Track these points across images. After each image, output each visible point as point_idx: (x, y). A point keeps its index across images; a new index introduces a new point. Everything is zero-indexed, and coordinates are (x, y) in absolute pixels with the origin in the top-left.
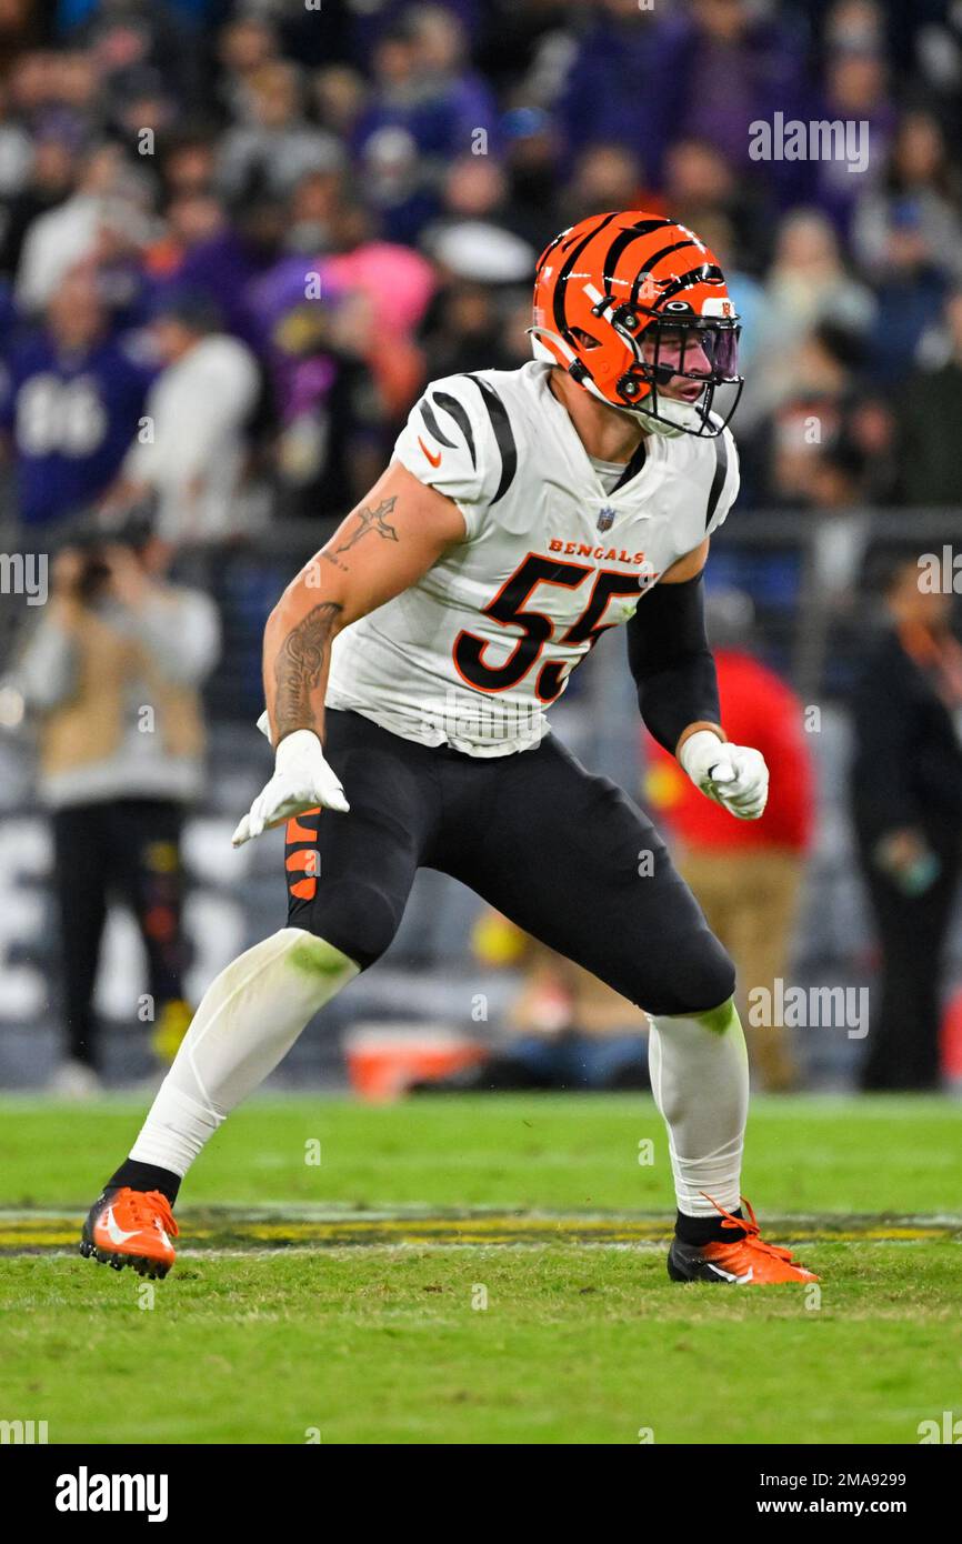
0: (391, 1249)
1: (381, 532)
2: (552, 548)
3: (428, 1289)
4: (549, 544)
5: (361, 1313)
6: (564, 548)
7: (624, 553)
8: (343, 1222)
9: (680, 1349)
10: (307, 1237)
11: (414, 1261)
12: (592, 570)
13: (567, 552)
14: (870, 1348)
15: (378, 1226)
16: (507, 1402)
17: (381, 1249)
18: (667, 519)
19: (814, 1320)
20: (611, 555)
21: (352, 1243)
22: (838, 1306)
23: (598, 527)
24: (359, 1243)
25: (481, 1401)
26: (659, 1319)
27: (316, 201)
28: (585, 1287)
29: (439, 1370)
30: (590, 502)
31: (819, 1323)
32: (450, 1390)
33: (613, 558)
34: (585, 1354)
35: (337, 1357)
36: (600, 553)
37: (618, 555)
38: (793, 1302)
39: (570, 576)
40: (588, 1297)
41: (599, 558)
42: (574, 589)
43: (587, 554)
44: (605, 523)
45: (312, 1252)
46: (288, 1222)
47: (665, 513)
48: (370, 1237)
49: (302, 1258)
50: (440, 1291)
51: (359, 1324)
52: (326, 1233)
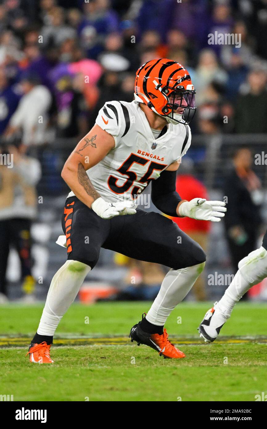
0: (91, 346)
1: (92, 146)
2: (138, 152)
3: (102, 358)
4: (137, 151)
5: (83, 365)
6: (142, 153)
7: (158, 157)
8: (77, 339)
9: (174, 374)
10: (67, 343)
11: (98, 350)
12: (150, 160)
13: (142, 154)
14: (228, 374)
15: (87, 340)
16: (125, 390)
17: (88, 346)
18: (171, 149)
19: (212, 366)
20: (155, 157)
21: (80, 345)
22: (219, 362)
23: (152, 148)
24: (82, 345)
25: (117, 390)
26: (168, 366)
27: (67, 47)
28: (147, 357)
29: (105, 381)
30: (150, 140)
31: (213, 367)
32: (108, 387)
33: (155, 158)
34: (147, 376)
35: (76, 377)
36: (152, 156)
37: (157, 158)
38: (206, 361)
39: (143, 162)
40: (148, 360)
41: (152, 157)
42: (144, 166)
43: (148, 156)
44: (154, 147)
45: (68, 347)
46: (62, 339)
47: (171, 147)
48: (86, 343)
49: (66, 349)
50: (105, 358)
51: (82, 368)
52: (72, 342)
